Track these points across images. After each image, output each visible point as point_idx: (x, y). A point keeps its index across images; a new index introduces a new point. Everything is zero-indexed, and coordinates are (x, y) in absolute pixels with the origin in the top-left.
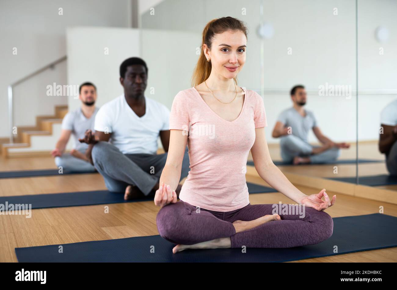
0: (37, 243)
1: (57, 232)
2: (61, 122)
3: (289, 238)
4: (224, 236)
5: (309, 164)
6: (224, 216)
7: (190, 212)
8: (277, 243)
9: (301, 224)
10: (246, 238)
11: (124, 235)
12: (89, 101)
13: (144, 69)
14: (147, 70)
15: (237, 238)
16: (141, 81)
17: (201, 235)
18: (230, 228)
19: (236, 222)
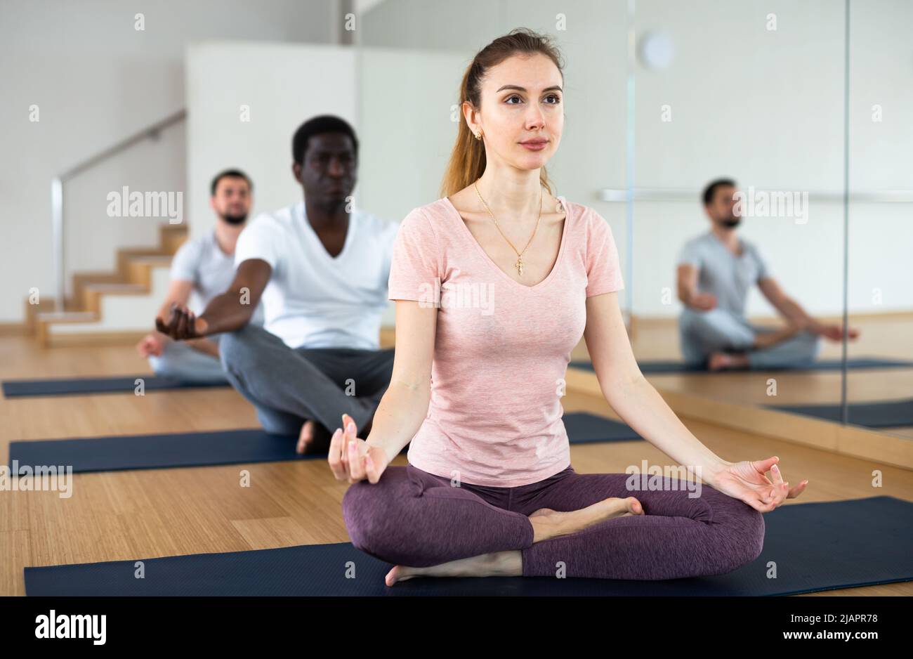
0: (77, 555)
1: (128, 529)
2: (168, 264)
3: (656, 558)
4: (507, 547)
5: (745, 369)
6: (510, 498)
7: (420, 491)
8: (629, 568)
9: (686, 529)
10: (558, 555)
11: (279, 540)
12: (234, 212)
13: (348, 142)
14: (355, 144)
15: (538, 553)
16: (341, 171)
17: (448, 544)
18: (522, 528)
19: (537, 512)
